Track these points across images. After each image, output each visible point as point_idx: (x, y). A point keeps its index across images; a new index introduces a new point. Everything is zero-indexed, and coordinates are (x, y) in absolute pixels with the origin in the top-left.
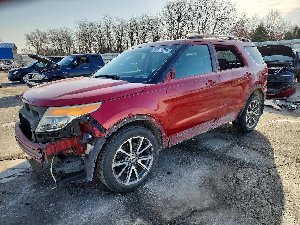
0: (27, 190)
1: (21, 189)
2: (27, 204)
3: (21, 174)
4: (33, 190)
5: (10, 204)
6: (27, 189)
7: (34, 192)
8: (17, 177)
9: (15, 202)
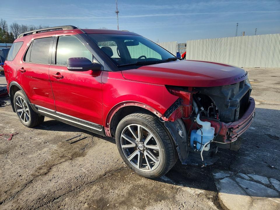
0: (251, 155)
1: (254, 160)
2: (258, 147)
3: (243, 175)
4: (247, 152)
5: (269, 155)
6: (250, 157)
7: (247, 150)
8: (249, 175)
9: (265, 153)
